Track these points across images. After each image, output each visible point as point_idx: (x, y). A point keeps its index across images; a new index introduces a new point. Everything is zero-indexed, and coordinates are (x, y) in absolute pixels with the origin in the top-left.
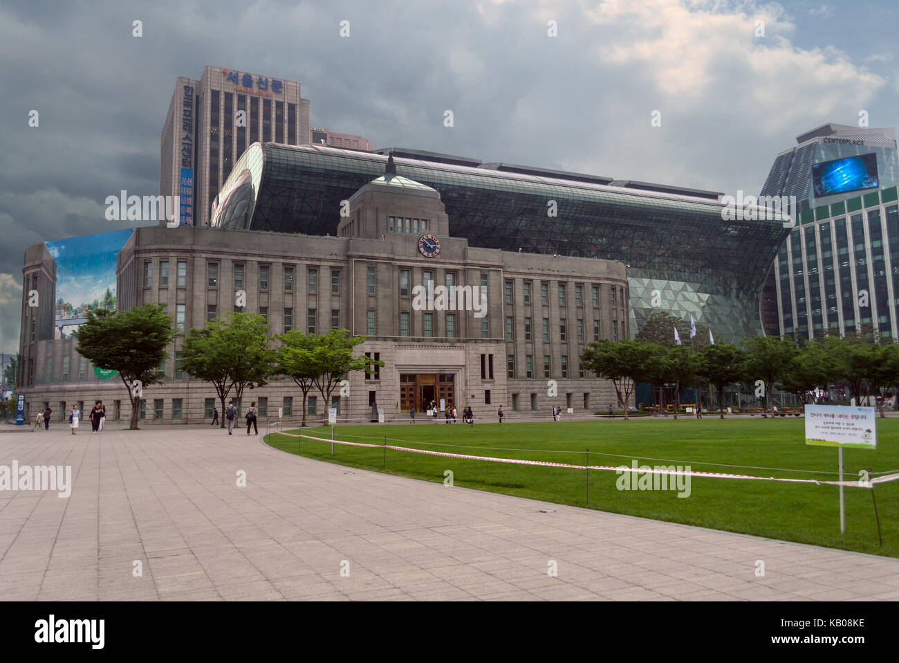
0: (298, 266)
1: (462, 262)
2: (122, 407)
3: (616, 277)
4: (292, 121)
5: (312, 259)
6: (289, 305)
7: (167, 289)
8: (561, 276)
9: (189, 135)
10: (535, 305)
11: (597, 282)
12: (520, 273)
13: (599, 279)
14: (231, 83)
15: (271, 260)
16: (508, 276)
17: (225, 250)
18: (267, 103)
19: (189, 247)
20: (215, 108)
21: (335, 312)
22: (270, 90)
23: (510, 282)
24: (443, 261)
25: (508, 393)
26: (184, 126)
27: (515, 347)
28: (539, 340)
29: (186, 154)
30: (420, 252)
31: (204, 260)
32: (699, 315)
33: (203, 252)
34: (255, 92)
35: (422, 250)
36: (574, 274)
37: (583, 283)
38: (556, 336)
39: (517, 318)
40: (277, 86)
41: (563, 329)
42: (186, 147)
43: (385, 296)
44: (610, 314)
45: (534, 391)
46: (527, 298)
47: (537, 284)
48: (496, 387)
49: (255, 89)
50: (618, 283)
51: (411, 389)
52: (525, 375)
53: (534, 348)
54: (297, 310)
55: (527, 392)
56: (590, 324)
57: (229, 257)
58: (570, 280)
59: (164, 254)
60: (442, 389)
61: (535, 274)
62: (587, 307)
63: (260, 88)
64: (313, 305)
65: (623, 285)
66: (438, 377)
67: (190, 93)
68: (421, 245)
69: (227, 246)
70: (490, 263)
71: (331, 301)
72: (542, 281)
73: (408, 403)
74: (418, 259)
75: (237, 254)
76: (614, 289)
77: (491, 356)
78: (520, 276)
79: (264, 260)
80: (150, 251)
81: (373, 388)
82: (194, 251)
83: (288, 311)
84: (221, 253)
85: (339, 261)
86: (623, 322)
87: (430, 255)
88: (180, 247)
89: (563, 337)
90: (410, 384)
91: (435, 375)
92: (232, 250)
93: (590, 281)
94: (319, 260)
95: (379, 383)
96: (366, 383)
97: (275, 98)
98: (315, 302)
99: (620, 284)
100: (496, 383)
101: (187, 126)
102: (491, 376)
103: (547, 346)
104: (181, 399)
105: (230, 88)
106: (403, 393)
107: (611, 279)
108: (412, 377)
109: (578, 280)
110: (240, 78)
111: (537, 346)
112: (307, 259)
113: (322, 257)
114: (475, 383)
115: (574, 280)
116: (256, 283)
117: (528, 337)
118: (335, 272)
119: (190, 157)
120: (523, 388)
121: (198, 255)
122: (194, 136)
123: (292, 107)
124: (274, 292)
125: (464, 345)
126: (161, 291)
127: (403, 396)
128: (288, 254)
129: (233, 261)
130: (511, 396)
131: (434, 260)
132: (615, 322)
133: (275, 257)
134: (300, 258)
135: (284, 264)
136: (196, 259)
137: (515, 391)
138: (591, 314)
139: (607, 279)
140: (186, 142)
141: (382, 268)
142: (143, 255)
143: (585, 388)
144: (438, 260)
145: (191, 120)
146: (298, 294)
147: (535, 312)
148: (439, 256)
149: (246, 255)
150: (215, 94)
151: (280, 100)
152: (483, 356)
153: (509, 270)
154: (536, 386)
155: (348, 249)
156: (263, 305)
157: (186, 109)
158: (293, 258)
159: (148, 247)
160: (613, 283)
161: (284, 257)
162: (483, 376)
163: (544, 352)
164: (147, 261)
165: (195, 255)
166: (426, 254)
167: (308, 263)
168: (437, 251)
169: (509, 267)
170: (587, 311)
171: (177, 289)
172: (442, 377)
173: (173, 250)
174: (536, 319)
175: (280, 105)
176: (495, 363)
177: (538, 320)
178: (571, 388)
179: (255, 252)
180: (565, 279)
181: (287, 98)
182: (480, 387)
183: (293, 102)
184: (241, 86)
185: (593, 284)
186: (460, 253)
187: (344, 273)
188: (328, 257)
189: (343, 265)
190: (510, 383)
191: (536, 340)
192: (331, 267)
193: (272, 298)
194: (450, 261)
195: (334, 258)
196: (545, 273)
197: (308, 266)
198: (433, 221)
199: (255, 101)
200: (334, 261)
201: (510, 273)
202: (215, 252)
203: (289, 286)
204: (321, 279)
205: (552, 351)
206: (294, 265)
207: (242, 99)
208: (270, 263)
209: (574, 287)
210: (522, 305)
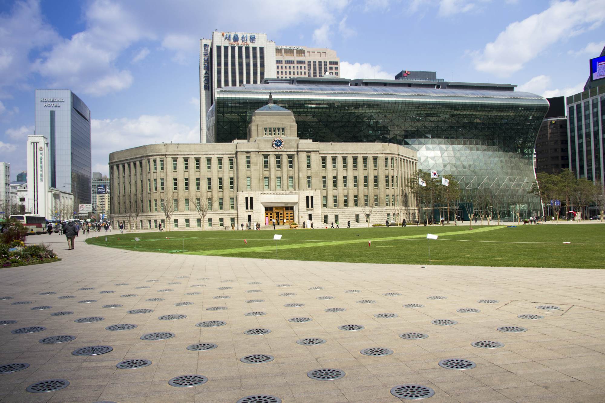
0: (213, 158)
1: (296, 150)
2: (143, 223)
3: (389, 152)
4: (262, 57)
5: (219, 154)
6: (209, 177)
7: (157, 172)
8: (354, 153)
9: (208, 72)
11: (376, 155)
12: (330, 154)
13: (377, 154)
14: (227, 40)
15: (200, 156)
18: (247, 49)
19: (164, 153)
20: (219, 56)
21: (231, 178)
22: (248, 41)
23: (324, 159)
24: (286, 150)
25: (322, 215)
26: (204, 67)
27: (327, 192)
28: (341, 187)
31: (171, 158)
33: (170, 155)
35: (274, 145)
36: (361, 152)
37: (367, 157)
38: (351, 184)
39: (328, 177)
40: (253, 38)
41: (355, 181)
42: (206, 78)
43: (255, 170)
44: (384, 172)
45: (336, 214)
46: (333, 166)
47: (340, 159)
48: (315, 212)
49: (240, 42)
50: (389, 155)
51: (270, 214)
52: (332, 205)
54: (213, 178)
55: (332, 215)
57: (181, 156)
58: (359, 155)
60: (287, 214)
61: (338, 154)
62: (369, 169)
63: (243, 41)
64: (220, 176)
67: (207, 48)
68: (274, 143)
69: (181, 151)
70: (312, 150)
71: (229, 173)
72: (343, 157)
74: (272, 150)
75: (185, 155)
76: (387, 159)
77: (312, 197)
78: (329, 155)
79: (197, 156)
81: (250, 214)
82: (166, 155)
83: (209, 179)
85: (233, 154)
87: (279, 148)
89: (355, 185)
90: (270, 211)
91: (283, 207)
92: (183, 153)
93: (371, 155)
94: (223, 154)
95: (253, 211)
96: (246, 211)
97: (251, 45)
98: (221, 174)
99: (391, 155)
100: (315, 210)
101: (206, 67)
102: (312, 206)
103: (345, 190)
105: (227, 43)
107: (385, 154)
108: (271, 208)
109: (364, 155)
110: (232, 37)
111: (339, 191)
112: (217, 154)
113: (224, 153)
114: (303, 210)
115: (362, 155)
116: (194, 167)
117: (334, 186)
118: (231, 160)
119: (208, 83)
120: (330, 212)
121: (168, 156)
122: (210, 71)
123: (262, 49)
124: (203, 171)
125: (298, 192)
129: (184, 158)
130: (323, 216)
131: (281, 150)
132: (387, 177)
133: (202, 154)
134: (213, 154)
135: (206, 158)
136: (168, 158)
137: (326, 214)
138: (372, 173)
139: (382, 153)
140: (206, 75)
141: (253, 155)
144: (283, 150)
145: (208, 63)
146: (214, 171)
147: (339, 173)
148: (283, 148)
149: (189, 155)
150: (219, 48)
151: (255, 46)
152: (308, 197)
154: (336, 211)
155: (236, 148)
156: (198, 177)
158: (210, 154)
160: (386, 155)
161: (206, 154)
162: (308, 207)
163: (344, 194)
164: (149, 160)
166: (276, 147)
167: (218, 156)
168: (282, 145)
169: (323, 151)
170: (369, 171)
172: (287, 207)
173: (158, 155)
174: (339, 177)
175: (254, 49)
176: (314, 200)
177: (341, 178)
178: (358, 211)
179: (192, 153)
181: (258, 44)
182: (306, 212)
183: (262, 46)
184: (232, 41)
185: (373, 157)
186: (295, 145)
187: (235, 160)
188: (227, 153)
189: (234, 156)
190: (323, 210)
191: (339, 187)
192: (229, 157)
193: (202, 173)
194: (290, 150)
195: (230, 153)
196: (344, 152)
197: (218, 158)
198: (288, 128)
199: (240, 48)
200: (230, 154)
201: (324, 154)
202: (175, 155)
203: (209, 168)
204: (224, 164)
205: (348, 193)
206: (211, 158)
207: (233, 48)
208: (200, 158)
209: (362, 159)
210: (331, 170)
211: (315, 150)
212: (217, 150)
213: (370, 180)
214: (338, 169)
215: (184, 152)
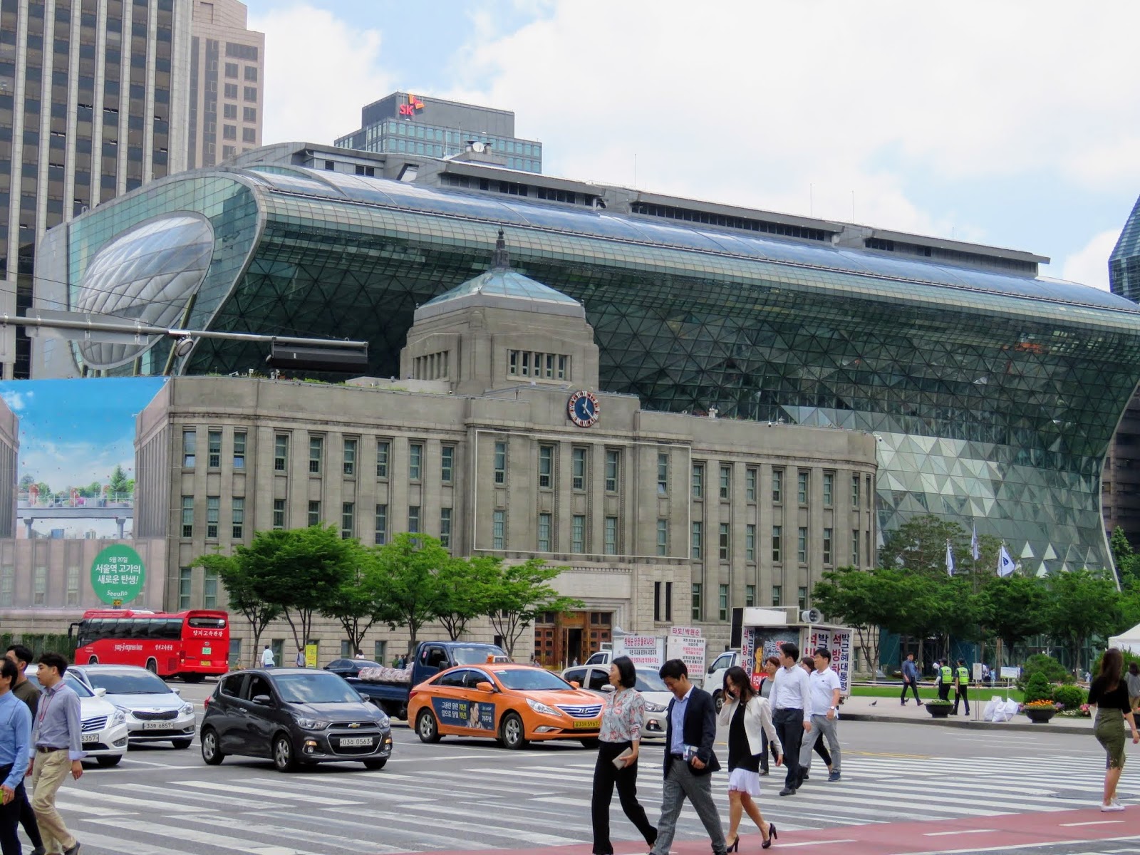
0: (396, 439)
1: (630, 434)
3: (860, 458)
5: (416, 429)
6: (382, 502)
7: (220, 474)
8: (778, 457)
10: (737, 504)
11: (831, 466)
12: (717, 452)
13: (835, 461)
15: (360, 431)
16: (698, 456)
17: (300, 415)
19: (250, 411)
21: (446, 512)
23: (699, 466)
24: (603, 432)
27: (704, 571)
28: (740, 559)
30: (570, 418)
31: (271, 430)
32: (989, 504)
33: (270, 418)
35: (574, 415)
36: (796, 454)
37: (810, 469)
38: (766, 552)
39: (709, 524)
41: (776, 542)
43: (519, 489)
44: (850, 520)
46: (724, 492)
47: (740, 471)
50: (863, 468)
51: (550, 634)
52: (717, 615)
53: (731, 573)
54: (394, 507)
55: (719, 644)
56: (818, 536)
57: (303, 426)
58: (790, 462)
59: (217, 421)
60: (593, 635)
61: (738, 454)
62: (814, 508)
64: (415, 502)
65: (871, 470)
66: (589, 617)
68: (572, 407)
69: (301, 409)
70: (674, 437)
71: (441, 494)
72: (748, 464)
73: (543, 655)
74: (568, 429)
75: (315, 422)
76: (856, 478)
77: (669, 585)
78: (715, 457)
79: (351, 430)
80: (194, 415)
82: (257, 417)
83: (381, 509)
84: (294, 420)
85: (454, 432)
86: (868, 532)
87: (585, 423)
88: (239, 411)
89: (776, 556)
90: (547, 625)
91: (585, 612)
92: (309, 416)
93: (820, 465)
94: (427, 430)
98: (419, 496)
99: (865, 469)
102: (668, 617)
103: (752, 570)
104: (240, 640)
106: (539, 639)
107: (854, 463)
108: (552, 614)
109: (803, 464)
111: (736, 570)
112: (410, 429)
113: (432, 425)
114: (645, 628)
115: (796, 463)
117: (723, 554)
118: (448, 448)
120: (714, 636)
121: (263, 423)
124: (363, 480)
125: (631, 566)
126: (210, 476)
127: (537, 644)
128: (384, 422)
129: (310, 432)
131: (589, 430)
132: (856, 532)
133: (367, 425)
134: (399, 428)
135: (378, 437)
136: (261, 429)
138: (821, 520)
139: (848, 462)
141: (515, 444)
142: (182, 421)
144: (595, 431)
146: (396, 483)
147: (736, 515)
148: (597, 425)
149: (327, 423)
152: (657, 585)
153: (700, 446)
155: (466, 414)
156: (347, 501)
158: (390, 427)
159: (191, 409)
160: (857, 468)
161: (378, 426)
162: (657, 617)
163: (747, 579)
164: (187, 429)
165: (259, 423)
166: (579, 421)
167: (411, 434)
168: (596, 416)
169: (701, 442)
170: (814, 513)
171: (234, 474)
172: (595, 616)
173: (230, 415)
174: (736, 526)
176: (674, 596)
177: (740, 529)
180: (783, 462)
185: (825, 470)
186: (628, 419)
187: (459, 451)
188: (439, 426)
189: (457, 438)
191: (736, 559)
192: (442, 441)
193: (359, 489)
194: (614, 433)
195: (447, 427)
196: (753, 451)
197: (410, 439)
200: (447, 432)
201: (701, 451)
202: (286, 419)
203: (383, 471)
204: (428, 461)
205: (758, 578)
206: (392, 438)
208: (359, 436)
209: (796, 474)
210: (716, 502)
211: (683, 437)
213: (814, 541)
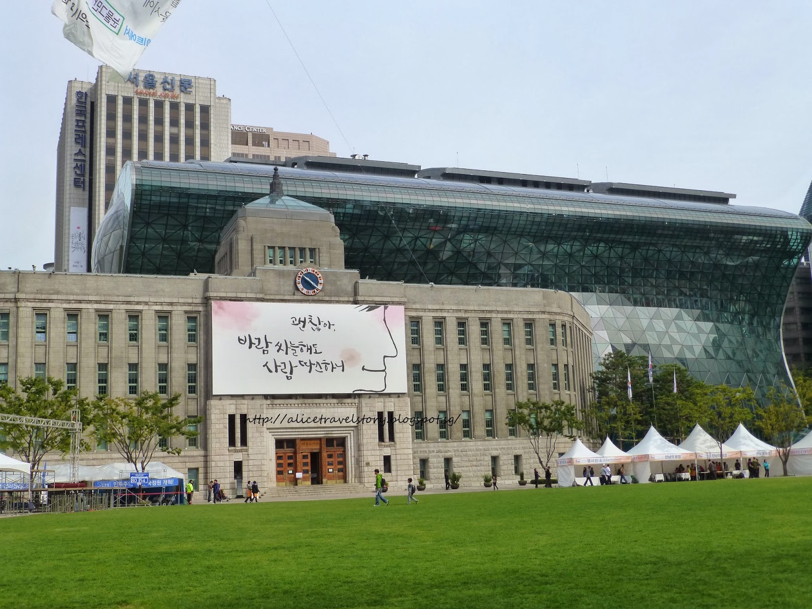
0: (144, 312)
1: (352, 299)
3: (555, 309)
4: (205, 126)
5: (161, 304)
6: (134, 360)
8: (483, 311)
9: (82, 149)
11: (530, 316)
12: (430, 310)
13: (533, 313)
14: (130, 85)
15: (111, 307)
16: (414, 314)
17: (56, 297)
18: (175, 106)
19: (11, 296)
20: (111, 117)
21: (191, 366)
22: (177, 91)
23: (416, 321)
24: (327, 298)
25: (414, 458)
26: (76, 138)
27: (424, 402)
28: (454, 391)
29: (78, 172)
30: (297, 289)
31: (30, 310)
33: (28, 300)
34: (159, 93)
35: (300, 286)
36: (499, 309)
37: (512, 319)
38: (477, 383)
39: (426, 365)
40: (186, 85)
41: (486, 377)
42: (79, 164)
44: (549, 356)
45: (448, 455)
46: (438, 340)
47: (451, 324)
48: (398, 452)
49: (159, 90)
50: (558, 317)
51: (290, 458)
52: (437, 435)
53: (448, 401)
54: (144, 365)
55: (439, 457)
56: (521, 371)
57: (59, 305)
58: (494, 315)
60: (330, 456)
61: (448, 310)
62: (517, 349)
63: (165, 89)
64: (163, 359)
65: (566, 319)
66: (324, 442)
67: (83, 100)
68: (299, 281)
69: (58, 293)
70: (388, 299)
71: (186, 353)
72: (457, 318)
73: (286, 474)
74: (296, 297)
75: (69, 301)
76: (553, 325)
77: (391, 414)
78: (428, 314)
79: (103, 306)
81: (238, 457)
82: (18, 300)
83: (133, 367)
84: (51, 301)
85: (196, 304)
87: (311, 292)
89: (486, 387)
90: (288, 451)
91: (320, 439)
92: (64, 297)
93: (520, 316)
94: (171, 304)
95: (247, 451)
96: (230, 451)
97: (183, 99)
98: (166, 356)
99: (561, 317)
100: (398, 446)
101: (80, 140)
103: (466, 398)
105: (128, 90)
106: (280, 461)
107: (549, 313)
108: (291, 443)
109: (505, 316)
110: (141, 78)
111: (452, 400)
112: (156, 303)
113: (175, 300)
114: (370, 448)
115: (500, 316)
116: (92, 335)
117: (440, 387)
118: (192, 317)
119: (83, 175)
120: (433, 451)
121: (24, 304)
122: (88, 150)
123: (205, 110)
124: (115, 345)
125: (356, 400)
127: (279, 465)
128: (132, 299)
129: (65, 310)
130: (418, 461)
131: (316, 298)
132: (555, 365)
133: (116, 302)
135: (128, 311)
136: (21, 309)
137: (424, 456)
138: (523, 357)
139: (544, 312)
140: (79, 157)
143: (515, 449)
144: (321, 298)
145: (85, 132)
146: (145, 346)
147: (450, 357)
148: (321, 294)
149: (80, 302)
150: (112, 100)
151: (190, 101)
152: (380, 414)
153: (414, 306)
154: (451, 448)
155: (207, 290)
156: (102, 361)
157: (78, 118)
158: (138, 303)
160: (552, 317)
161: (128, 303)
162: (381, 439)
163: (462, 406)
165: (20, 304)
166: (305, 291)
167: (158, 308)
168: (320, 287)
169: (414, 303)
170: (517, 353)
172: (329, 441)
174: (450, 366)
175: (190, 108)
177: (453, 368)
178: (497, 449)
179: (91, 298)
180: (488, 315)
181: (198, 98)
182: (378, 453)
183: (206, 104)
184: (141, 87)
185: (525, 319)
186: (350, 288)
187: (202, 319)
188: (181, 300)
189: (201, 309)
190: (416, 445)
191: (450, 391)
192: (186, 312)
193: (113, 351)
194: (337, 299)
195: (190, 301)
196: (461, 308)
197: (157, 312)
198: (324, 249)
199: (159, 105)
200: (190, 304)
201: (416, 310)
202: (44, 301)
203: (133, 337)
204: (174, 328)
205: (471, 404)
206: (140, 312)
207: (144, 103)
208: (111, 311)
209: (500, 324)
210: (432, 348)
211: (397, 300)
212: (157, 291)
213: (519, 374)
214: (449, 348)
215: (67, 294)
